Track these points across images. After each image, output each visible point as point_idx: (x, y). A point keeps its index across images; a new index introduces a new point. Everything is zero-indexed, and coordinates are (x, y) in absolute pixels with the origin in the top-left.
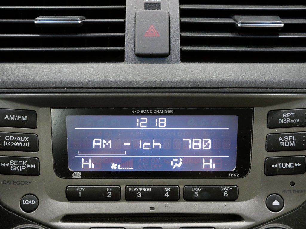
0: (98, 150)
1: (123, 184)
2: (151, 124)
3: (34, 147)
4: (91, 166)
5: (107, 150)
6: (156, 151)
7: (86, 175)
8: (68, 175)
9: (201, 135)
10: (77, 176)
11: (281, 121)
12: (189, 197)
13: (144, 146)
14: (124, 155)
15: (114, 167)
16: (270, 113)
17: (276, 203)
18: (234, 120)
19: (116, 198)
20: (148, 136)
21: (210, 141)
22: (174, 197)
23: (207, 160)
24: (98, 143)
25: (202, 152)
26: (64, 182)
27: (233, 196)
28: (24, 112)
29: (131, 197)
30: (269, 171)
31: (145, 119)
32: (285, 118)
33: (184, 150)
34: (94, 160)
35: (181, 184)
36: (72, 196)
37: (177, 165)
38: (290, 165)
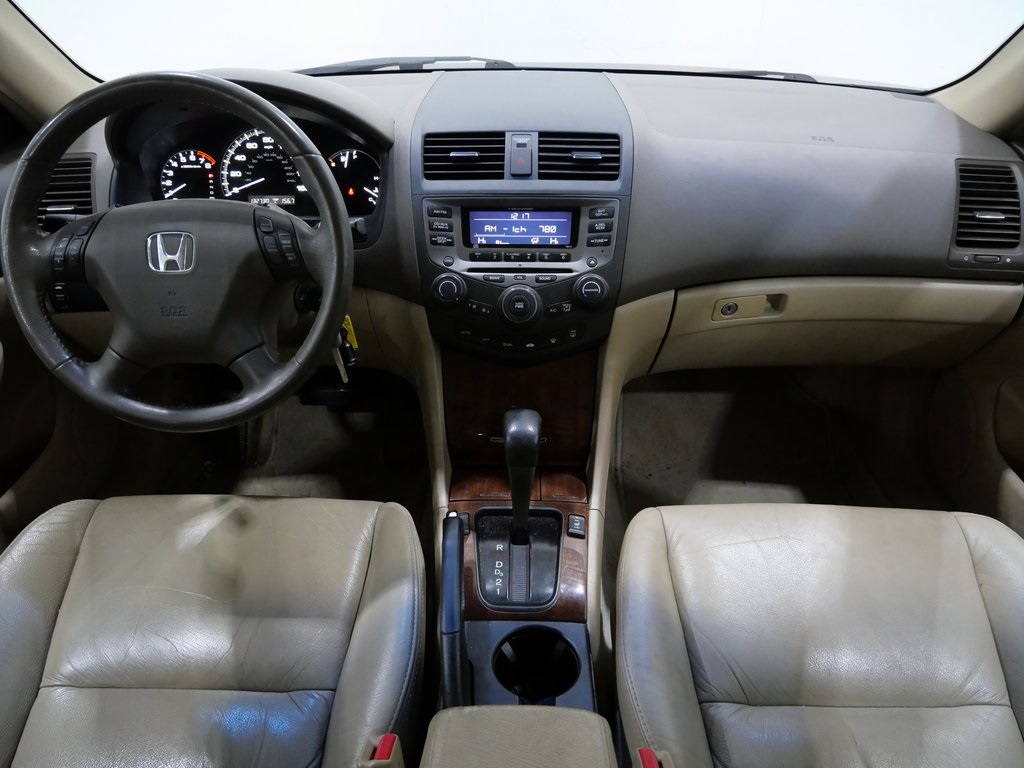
0: (488, 232)
1: (503, 252)
2: (520, 217)
3: (451, 229)
4: (484, 242)
5: (493, 232)
6: (523, 233)
7: (481, 246)
8: (471, 246)
9: (550, 224)
10: (476, 246)
11: (597, 215)
12: (542, 259)
13: (515, 230)
14: (504, 236)
15: (498, 242)
16: (592, 210)
17: (592, 262)
18: (570, 214)
19: (498, 259)
20: (517, 224)
21: (555, 227)
22: (533, 259)
23: (553, 239)
24: (488, 228)
25: (550, 234)
26: (469, 250)
27: (568, 259)
28: (444, 209)
29: (508, 259)
30: (590, 245)
31: (517, 214)
32: (600, 212)
33: (540, 232)
34: (486, 238)
35: (537, 252)
36: (473, 258)
37: (535, 241)
38: (602, 241)
